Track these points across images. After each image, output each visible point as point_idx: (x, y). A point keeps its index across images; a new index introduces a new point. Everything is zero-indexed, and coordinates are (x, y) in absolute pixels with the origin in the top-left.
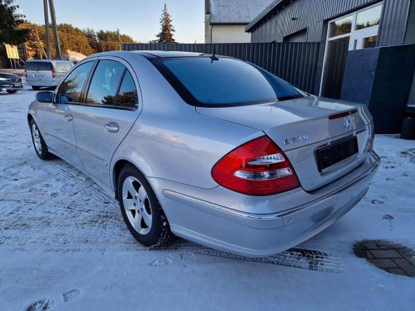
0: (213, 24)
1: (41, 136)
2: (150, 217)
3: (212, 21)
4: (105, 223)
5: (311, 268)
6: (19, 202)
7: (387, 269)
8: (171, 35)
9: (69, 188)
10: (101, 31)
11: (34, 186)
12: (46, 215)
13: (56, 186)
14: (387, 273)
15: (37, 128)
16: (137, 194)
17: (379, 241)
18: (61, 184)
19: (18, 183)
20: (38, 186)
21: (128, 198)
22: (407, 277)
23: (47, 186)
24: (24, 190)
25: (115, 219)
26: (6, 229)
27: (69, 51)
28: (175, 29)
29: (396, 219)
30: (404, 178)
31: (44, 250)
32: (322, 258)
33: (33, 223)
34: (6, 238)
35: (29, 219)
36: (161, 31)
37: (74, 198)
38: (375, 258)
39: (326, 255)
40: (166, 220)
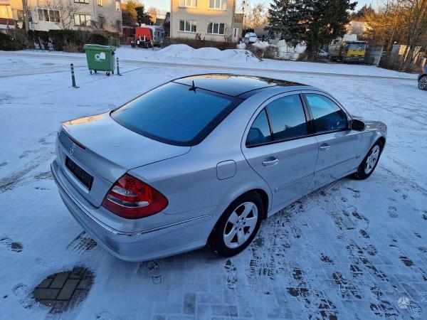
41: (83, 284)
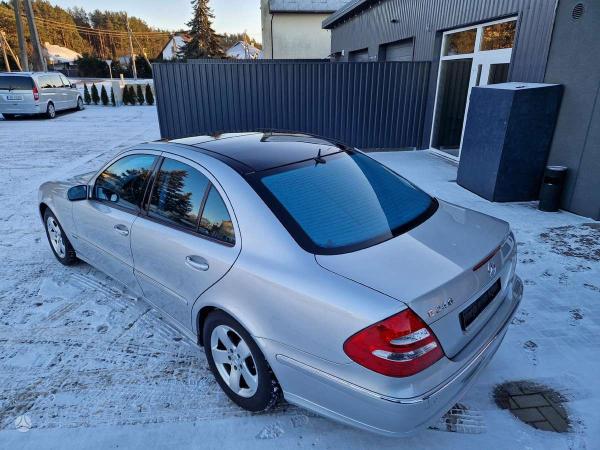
0: (273, 13)
1: (63, 235)
2: (255, 379)
3: (272, 8)
4: (184, 374)
5: (449, 429)
6: (56, 344)
7: (534, 424)
8: (209, 24)
9: (118, 315)
10: (97, 13)
11: (68, 315)
12: (102, 365)
13: (101, 315)
14: (534, 430)
15: (56, 223)
16: (234, 348)
17: (523, 382)
18: (105, 310)
19: (45, 310)
20: (73, 315)
21: (218, 348)
22: (555, 433)
23: (87, 313)
24: (57, 323)
25: (196, 367)
26: (54, 392)
27: (47, 44)
28: (214, 14)
29: (540, 347)
30: (545, 279)
31: (115, 423)
32: (460, 412)
33: (87, 380)
34: (60, 407)
35: (81, 373)
36: (193, 17)
37: (130, 334)
38: (519, 408)
39: (464, 408)
40: (278, 385)
41: (514, 391)
